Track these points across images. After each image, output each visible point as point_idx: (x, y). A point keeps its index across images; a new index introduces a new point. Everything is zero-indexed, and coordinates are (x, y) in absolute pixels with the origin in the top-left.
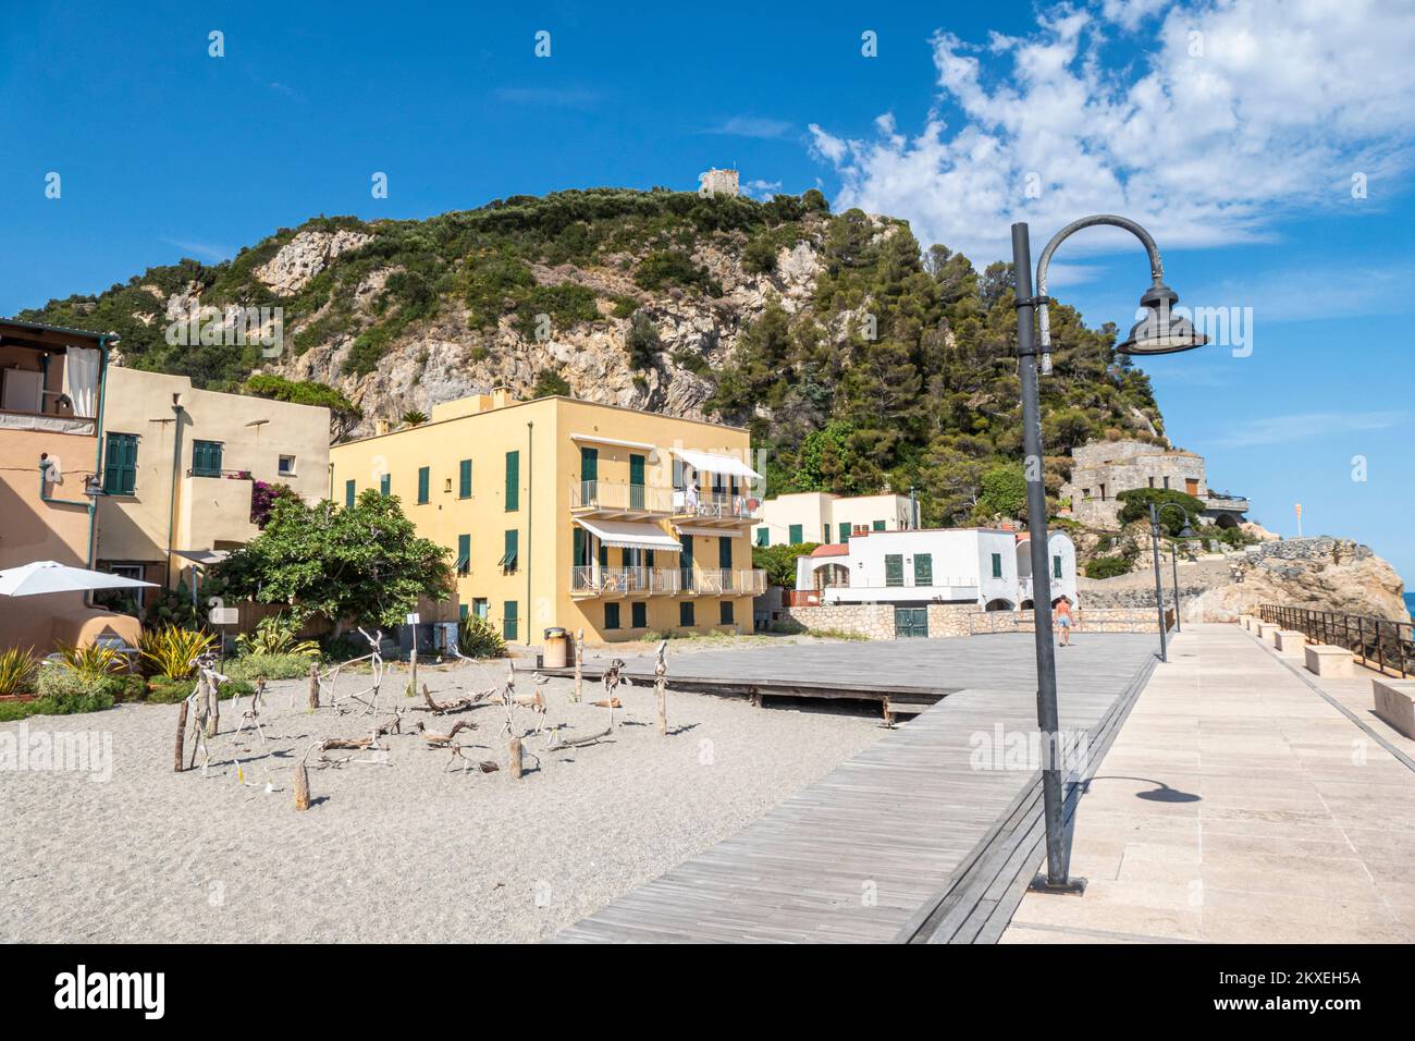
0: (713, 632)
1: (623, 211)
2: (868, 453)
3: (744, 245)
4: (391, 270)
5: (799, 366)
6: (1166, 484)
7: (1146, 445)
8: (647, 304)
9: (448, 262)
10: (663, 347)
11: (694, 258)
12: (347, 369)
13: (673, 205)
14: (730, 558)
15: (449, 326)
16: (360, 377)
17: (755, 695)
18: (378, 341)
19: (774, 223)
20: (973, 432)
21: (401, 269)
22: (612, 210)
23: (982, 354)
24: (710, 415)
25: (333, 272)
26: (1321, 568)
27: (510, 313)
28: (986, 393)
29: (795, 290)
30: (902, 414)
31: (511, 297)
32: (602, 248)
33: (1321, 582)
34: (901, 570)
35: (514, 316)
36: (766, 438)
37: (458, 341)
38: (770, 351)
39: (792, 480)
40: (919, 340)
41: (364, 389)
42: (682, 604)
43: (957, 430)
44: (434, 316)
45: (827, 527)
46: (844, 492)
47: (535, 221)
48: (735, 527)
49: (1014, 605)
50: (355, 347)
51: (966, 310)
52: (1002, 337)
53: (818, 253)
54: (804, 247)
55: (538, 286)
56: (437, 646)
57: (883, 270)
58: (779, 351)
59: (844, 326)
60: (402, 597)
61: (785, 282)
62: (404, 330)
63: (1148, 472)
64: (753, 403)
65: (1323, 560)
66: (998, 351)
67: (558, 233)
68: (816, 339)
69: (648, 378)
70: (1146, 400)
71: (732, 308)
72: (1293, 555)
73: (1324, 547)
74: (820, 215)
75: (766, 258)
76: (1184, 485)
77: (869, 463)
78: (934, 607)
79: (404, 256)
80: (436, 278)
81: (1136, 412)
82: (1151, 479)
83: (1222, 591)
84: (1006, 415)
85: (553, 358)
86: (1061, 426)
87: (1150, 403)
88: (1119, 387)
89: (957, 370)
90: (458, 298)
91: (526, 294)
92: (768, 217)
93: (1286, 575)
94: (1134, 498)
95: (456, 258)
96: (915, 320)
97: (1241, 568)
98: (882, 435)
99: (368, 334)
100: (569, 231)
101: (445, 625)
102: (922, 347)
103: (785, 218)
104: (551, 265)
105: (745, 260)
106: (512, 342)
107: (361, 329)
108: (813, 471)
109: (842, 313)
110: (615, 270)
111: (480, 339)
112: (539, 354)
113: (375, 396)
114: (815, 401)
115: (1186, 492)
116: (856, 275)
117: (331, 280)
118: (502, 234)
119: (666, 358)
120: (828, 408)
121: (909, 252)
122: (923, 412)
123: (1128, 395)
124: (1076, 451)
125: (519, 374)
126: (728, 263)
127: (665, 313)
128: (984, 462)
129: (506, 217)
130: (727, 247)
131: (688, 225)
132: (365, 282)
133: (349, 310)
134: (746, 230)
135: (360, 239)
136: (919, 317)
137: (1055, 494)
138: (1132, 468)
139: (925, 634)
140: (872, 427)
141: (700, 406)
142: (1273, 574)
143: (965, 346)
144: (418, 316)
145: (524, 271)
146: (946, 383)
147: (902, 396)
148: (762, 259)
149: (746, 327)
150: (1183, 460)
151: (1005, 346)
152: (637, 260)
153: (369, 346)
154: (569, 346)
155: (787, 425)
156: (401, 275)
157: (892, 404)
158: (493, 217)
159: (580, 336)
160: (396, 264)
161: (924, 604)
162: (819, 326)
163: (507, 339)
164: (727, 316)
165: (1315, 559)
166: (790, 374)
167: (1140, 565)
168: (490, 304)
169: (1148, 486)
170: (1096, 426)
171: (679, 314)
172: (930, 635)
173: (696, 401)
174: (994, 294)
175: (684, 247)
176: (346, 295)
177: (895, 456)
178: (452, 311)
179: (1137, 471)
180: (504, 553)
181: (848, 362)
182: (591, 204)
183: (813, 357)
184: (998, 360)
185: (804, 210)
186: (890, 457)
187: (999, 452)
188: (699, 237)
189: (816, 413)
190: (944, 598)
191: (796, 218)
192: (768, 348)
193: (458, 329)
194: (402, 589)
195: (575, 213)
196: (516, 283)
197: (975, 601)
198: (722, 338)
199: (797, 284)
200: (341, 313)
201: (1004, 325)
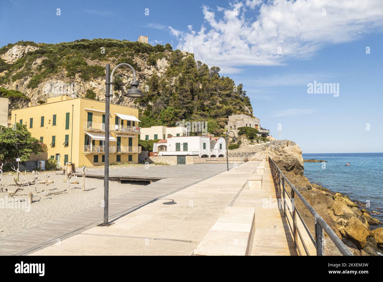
0: (125, 163)
1: (114, 46)
2: (177, 116)
3: (147, 57)
4: (44, 58)
5: (161, 91)
6: (250, 126)
7: (246, 116)
8: (119, 72)
9: (61, 57)
10: (124, 84)
11: (133, 60)
12: (29, 87)
13: (128, 45)
14: (132, 143)
15: (60, 76)
16: (32, 89)
17: (119, 180)
18: (39, 79)
19: (156, 52)
20: (204, 111)
21: (46, 58)
22: (110, 45)
23: (208, 90)
24: (136, 104)
25: (26, 57)
26: (284, 147)
27: (79, 73)
28: (209, 101)
29: (161, 71)
30: (187, 105)
31: (79, 68)
32: (107, 56)
33: (283, 151)
34: (180, 147)
35: (80, 74)
36: (151, 110)
37: (63, 80)
38: (153, 87)
39: (157, 122)
40: (192, 86)
41: (34, 93)
42: (117, 156)
43: (201, 110)
44: (56, 72)
45: (164, 135)
46: (170, 126)
47: (88, 47)
48: (133, 135)
49: (209, 156)
50: (31, 80)
51: (205, 79)
52: (213, 86)
53: (168, 61)
54: (164, 59)
55: (88, 65)
56: (38, 167)
57: (184, 67)
58: (156, 87)
59: (174, 81)
60: (25, 154)
61: (158, 68)
62: (47, 76)
63: (246, 123)
64: (148, 101)
65: (284, 146)
66: (212, 90)
67: (95, 51)
68: (166, 84)
69: (119, 93)
70: (249, 104)
71: (143, 75)
72: (277, 144)
73: (285, 142)
74: (169, 51)
75: (153, 61)
76: (255, 126)
77: (178, 118)
78: (187, 156)
79: (48, 54)
80: (57, 61)
81: (246, 107)
82: (247, 124)
83: (260, 153)
84: (213, 107)
85: (91, 86)
86: (226, 110)
87: (250, 105)
88: (242, 101)
89: (201, 94)
90: (63, 67)
91: (84, 68)
92: (154, 50)
93: (275, 149)
94: (241, 129)
95: (64, 56)
96: (191, 81)
97: (265, 147)
98: (181, 111)
99: (35, 76)
100: (98, 50)
101: (41, 161)
102: (193, 88)
103: (160, 51)
104: (92, 59)
105: (148, 61)
106: (79, 81)
107: (34, 75)
108: (163, 120)
109: (173, 78)
110: (111, 62)
111: (70, 80)
112: (87, 85)
113: (37, 95)
114: (164, 101)
115: (255, 128)
116: (178, 67)
117: (25, 60)
118: (78, 50)
119: (124, 88)
120: (168, 103)
121: (191, 62)
122: (192, 105)
123: (244, 103)
124: (229, 117)
125: (81, 90)
126: (143, 62)
127: (124, 75)
128: (206, 119)
129: (79, 45)
130: (143, 58)
131: (132, 51)
132: (35, 61)
133: (30, 69)
134: (148, 53)
135: (34, 48)
136: (193, 80)
137: (223, 128)
138: (242, 121)
139: (185, 164)
140: (179, 109)
141: (133, 101)
142: (272, 149)
143: (203, 88)
144: (51, 72)
145: (84, 61)
146: (199, 98)
147: (187, 101)
148: (152, 62)
149: (147, 80)
150: (254, 120)
151: (214, 89)
152: (117, 60)
153: (36, 80)
154: (96, 83)
155: (157, 107)
156: (46, 60)
157: (185, 103)
158: (75, 45)
159: (99, 80)
160: (45, 56)
161: (185, 156)
162: (166, 81)
163: (78, 80)
164: (142, 77)
165: (283, 145)
166: (158, 93)
167: (241, 146)
168: (73, 70)
169: (246, 126)
170: (235, 111)
171: (128, 75)
172: (186, 164)
173: (132, 100)
174: (213, 75)
175: (131, 57)
176: (29, 65)
177: (184, 117)
178: (61, 71)
179: (243, 122)
180: (65, 141)
181: (174, 91)
182: (105, 43)
183: (165, 89)
184: (212, 92)
185: (165, 49)
186: (183, 117)
187: (211, 116)
188: (135, 54)
189: (164, 104)
190: (190, 154)
191: (162, 51)
192: (153, 86)
193: (63, 77)
194: (25, 151)
195: (100, 45)
196: (81, 64)
197: (198, 155)
198: (140, 83)
199: (162, 69)
200: (27, 70)
201: (214, 83)
